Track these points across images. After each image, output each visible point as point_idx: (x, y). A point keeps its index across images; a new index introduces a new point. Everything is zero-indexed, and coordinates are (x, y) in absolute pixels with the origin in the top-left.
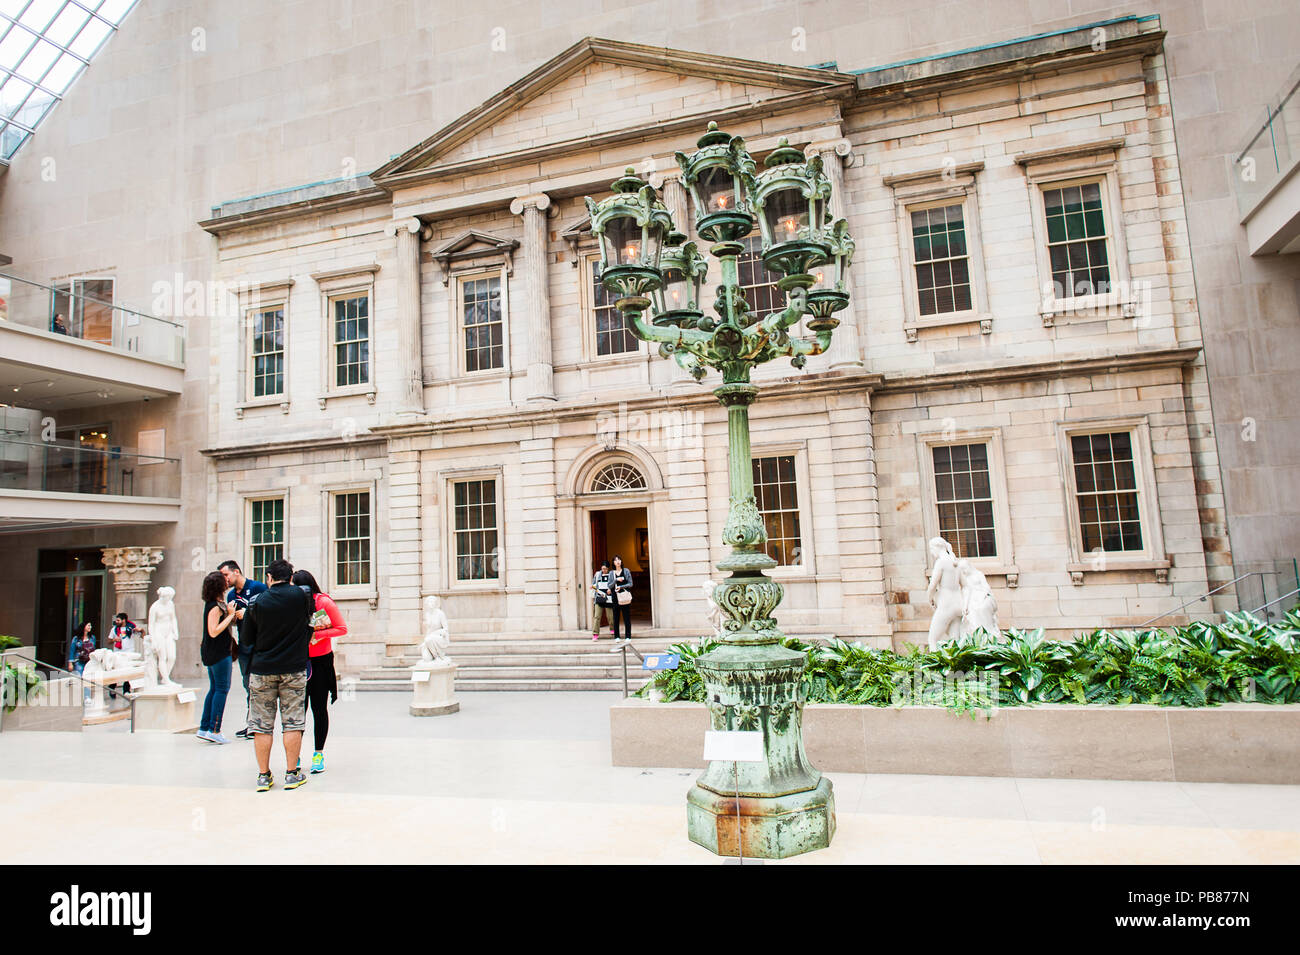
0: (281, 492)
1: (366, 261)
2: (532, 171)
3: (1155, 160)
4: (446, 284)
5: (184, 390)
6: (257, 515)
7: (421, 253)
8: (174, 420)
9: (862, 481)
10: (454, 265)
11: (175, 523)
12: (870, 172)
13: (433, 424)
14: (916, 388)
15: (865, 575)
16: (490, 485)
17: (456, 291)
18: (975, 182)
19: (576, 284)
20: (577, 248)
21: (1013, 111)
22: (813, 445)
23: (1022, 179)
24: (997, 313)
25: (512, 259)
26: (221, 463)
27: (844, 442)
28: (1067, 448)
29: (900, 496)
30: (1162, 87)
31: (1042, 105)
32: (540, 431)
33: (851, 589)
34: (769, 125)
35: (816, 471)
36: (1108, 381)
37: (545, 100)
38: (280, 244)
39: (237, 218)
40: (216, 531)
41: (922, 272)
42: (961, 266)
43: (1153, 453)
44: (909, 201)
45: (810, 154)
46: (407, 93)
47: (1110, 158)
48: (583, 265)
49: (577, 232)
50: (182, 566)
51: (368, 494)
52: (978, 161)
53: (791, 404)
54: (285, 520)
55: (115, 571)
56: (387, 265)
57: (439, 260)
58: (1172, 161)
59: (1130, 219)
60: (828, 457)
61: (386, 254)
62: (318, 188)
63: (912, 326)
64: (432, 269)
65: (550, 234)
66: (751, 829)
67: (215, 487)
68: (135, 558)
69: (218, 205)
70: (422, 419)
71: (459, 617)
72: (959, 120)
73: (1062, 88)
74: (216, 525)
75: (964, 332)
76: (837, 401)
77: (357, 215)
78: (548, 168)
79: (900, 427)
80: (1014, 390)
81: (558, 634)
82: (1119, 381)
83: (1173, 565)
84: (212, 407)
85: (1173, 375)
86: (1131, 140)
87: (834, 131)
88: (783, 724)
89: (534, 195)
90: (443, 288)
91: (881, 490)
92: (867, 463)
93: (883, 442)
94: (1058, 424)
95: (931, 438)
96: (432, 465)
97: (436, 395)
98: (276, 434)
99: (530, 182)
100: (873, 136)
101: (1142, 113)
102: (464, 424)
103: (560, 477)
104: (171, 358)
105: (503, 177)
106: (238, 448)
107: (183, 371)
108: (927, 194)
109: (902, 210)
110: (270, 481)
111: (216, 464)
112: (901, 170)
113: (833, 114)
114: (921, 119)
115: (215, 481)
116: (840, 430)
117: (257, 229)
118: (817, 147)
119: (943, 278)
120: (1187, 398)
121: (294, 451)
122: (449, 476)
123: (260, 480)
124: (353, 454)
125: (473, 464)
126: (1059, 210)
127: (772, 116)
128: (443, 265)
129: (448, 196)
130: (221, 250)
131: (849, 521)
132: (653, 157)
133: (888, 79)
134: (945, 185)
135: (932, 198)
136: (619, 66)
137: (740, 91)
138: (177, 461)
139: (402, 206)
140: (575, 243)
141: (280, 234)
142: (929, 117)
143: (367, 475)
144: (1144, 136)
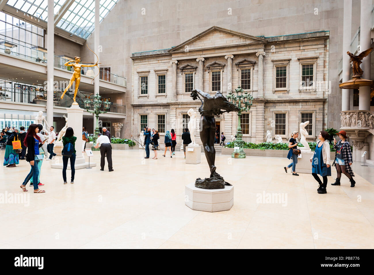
0: (147, 114)
1: (165, 68)
2: (201, 53)
3: (324, 61)
4: (182, 74)
5: (126, 92)
6: (141, 118)
7: (177, 67)
8: (124, 98)
9: (261, 119)
10: (184, 70)
11: (125, 118)
12: (269, 58)
13: (179, 103)
14: (274, 102)
15: (260, 136)
17: (184, 75)
18: (289, 62)
19: (209, 76)
21: (298, 48)
22: (253, 112)
23: (299, 62)
24: (291, 89)
25: (196, 70)
26: (134, 107)
27: (259, 112)
28: (300, 116)
29: (268, 122)
30: (328, 46)
31: (304, 48)
33: (257, 139)
34: (250, 48)
35: (253, 117)
36: (310, 104)
37: (204, 38)
38: (147, 63)
39: (138, 57)
40: (133, 120)
41: (277, 80)
42: (285, 79)
43: (316, 118)
44: (276, 65)
45: (257, 55)
46: (175, 32)
47: (315, 60)
48: (210, 73)
49: (209, 66)
50: (126, 127)
51: (165, 115)
52: (290, 58)
54: (148, 119)
55: (115, 127)
56: (170, 69)
57: (181, 69)
58: (328, 61)
59: (318, 72)
60: (255, 114)
61: (169, 67)
62: (155, 51)
63: (274, 90)
64: (179, 71)
65: (204, 66)
66: (238, 156)
67: (133, 112)
68: (119, 125)
69: (133, 53)
70: (177, 102)
72: (287, 49)
73: (309, 44)
74: (133, 119)
75: (284, 92)
77: (163, 58)
78: (204, 53)
79: (270, 109)
80: (292, 104)
82: (312, 104)
83: (316, 138)
84: (132, 96)
85: (322, 103)
86: (320, 56)
87: (262, 50)
88: (241, 147)
89: (201, 58)
90: (181, 75)
91: (265, 121)
92: (263, 116)
93: (266, 112)
94: (299, 111)
95: (275, 112)
96: (179, 111)
97: (179, 96)
98: (146, 102)
99: (201, 55)
100: (270, 51)
101: (323, 51)
102: (186, 103)
104: (124, 85)
105: (195, 54)
106: (138, 105)
107: (126, 88)
109: (274, 67)
110: (145, 111)
111: (133, 107)
112: (275, 58)
113: (262, 46)
114: (280, 48)
115: (133, 111)
116: (258, 109)
117: (142, 59)
118: (259, 53)
119: (281, 81)
120: (324, 108)
121: (150, 106)
122: (182, 113)
123: (142, 111)
124: (162, 107)
126: (305, 69)
129: (183, 57)
130: (135, 63)
131: (258, 127)
132: (226, 52)
133: (274, 40)
134: (283, 62)
135: (281, 65)
136: (220, 32)
137: (244, 40)
138: (125, 106)
139: (174, 58)
140: (209, 68)
141: (147, 61)
142: (282, 48)
143: (165, 111)
144: (323, 56)
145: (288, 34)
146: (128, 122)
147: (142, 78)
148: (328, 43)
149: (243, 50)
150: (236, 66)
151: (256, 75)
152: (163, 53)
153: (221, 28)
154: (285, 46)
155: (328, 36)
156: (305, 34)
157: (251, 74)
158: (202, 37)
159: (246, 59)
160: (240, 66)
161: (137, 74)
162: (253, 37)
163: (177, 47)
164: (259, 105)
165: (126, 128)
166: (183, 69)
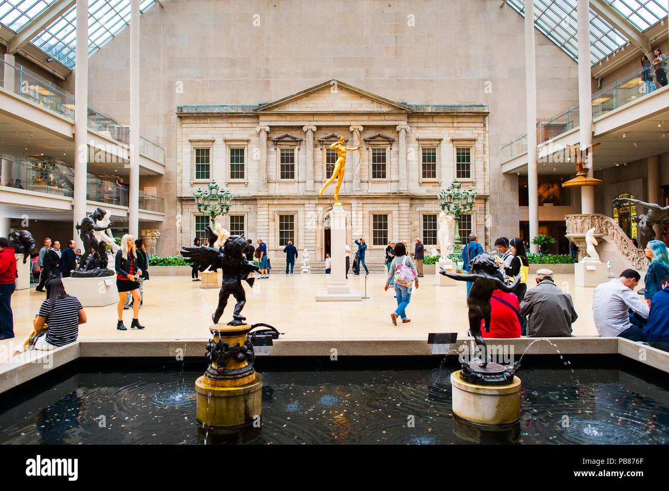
1: (245, 137)
2: (311, 118)
3: (484, 145)
4: (276, 149)
5: (165, 173)
7: (268, 138)
8: (161, 184)
9: (406, 223)
10: (279, 143)
11: (162, 222)
12: (413, 135)
13: (273, 196)
14: (421, 199)
16: (292, 217)
17: (279, 152)
18: (440, 143)
19: (321, 155)
20: (323, 144)
21: (451, 125)
22: (393, 212)
23: (452, 144)
24: (442, 180)
25: (300, 144)
26: (182, 202)
27: (402, 212)
29: (414, 227)
30: (487, 125)
31: (459, 125)
32: (311, 202)
34: (387, 117)
35: (394, 219)
37: (316, 95)
38: (209, 125)
39: (193, 114)
41: (424, 166)
42: (434, 166)
43: (476, 220)
45: (398, 129)
46: (261, 79)
47: (473, 142)
48: (324, 150)
49: (323, 139)
50: (166, 237)
51: (244, 216)
52: (441, 138)
53: (389, 200)
55: (147, 238)
57: (274, 141)
58: (487, 145)
59: (477, 159)
60: (397, 216)
61: (252, 135)
62: (225, 108)
64: (271, 143)
67: (180, 210)
68: (154, 233)
69: (180, 106)
71: (281, 257)
72: (437, 125)
73: (464, 121)
75: (434, 184)
77: (241, 120)
78: (316, 118)
79: (416, 208)
81: (316, 263)
84: (178, 181)
85: (482, 201)
86: (479, 138)
87: (405, 123)
89: (312, 126)
90: (274, 150)
91: (411, 225)
92: (408, 218)
93: (412, 212)
95: (423, 212)
96: (272, 209)
97: (272, 185)
99: (310, 121)
100: (415, 125)
101: (482, 132)
104: (159, 160)
105: (300, 118)
107: (164, 166)
108: (428, 144)
109: (420, 147)
112: (421, 136)
113: (405, 118)
114: (427, 122)
115: (180, 207)
116: (402, 209)
118: (400, 127)
119: (429, 169)
120: (485, 207)
122: (278, 213)
124: (239, 203)
125: (287, 210)
126: (460, 154)
127: (388, 115)
128: (275, 143)
130: (183, 123)
131: (402, 234)
132: (351, 121)
133: (419, 109)
134: (432, 143)
135: (429, 145)
136: (341, 89)
137: (379, 105)
138: (163, 199)
139: (263, 121)
140: (321, 142)
141: (209, 122)
142: (430, 122)
143: (244, 210)
144: (481, 138)
145: (436, 104)
146: (170, 229)
147: (198, 151)
148: (487, 122)
149: (376, 121)
150: (364, 143)
151: (395, 157)
152: (240, 111)
153: (345, 84)
154: (434, 119)
155: (488, 113)
156: (460, 106)
157: (386, 156)
158: (312, 93)
159: (381, 133)
160: (370, 143)
161: (190, 143)
162: (393, 102)
163: (271, 104)
164: (402, 202)
165: (164, 239)
166: (277, 141)
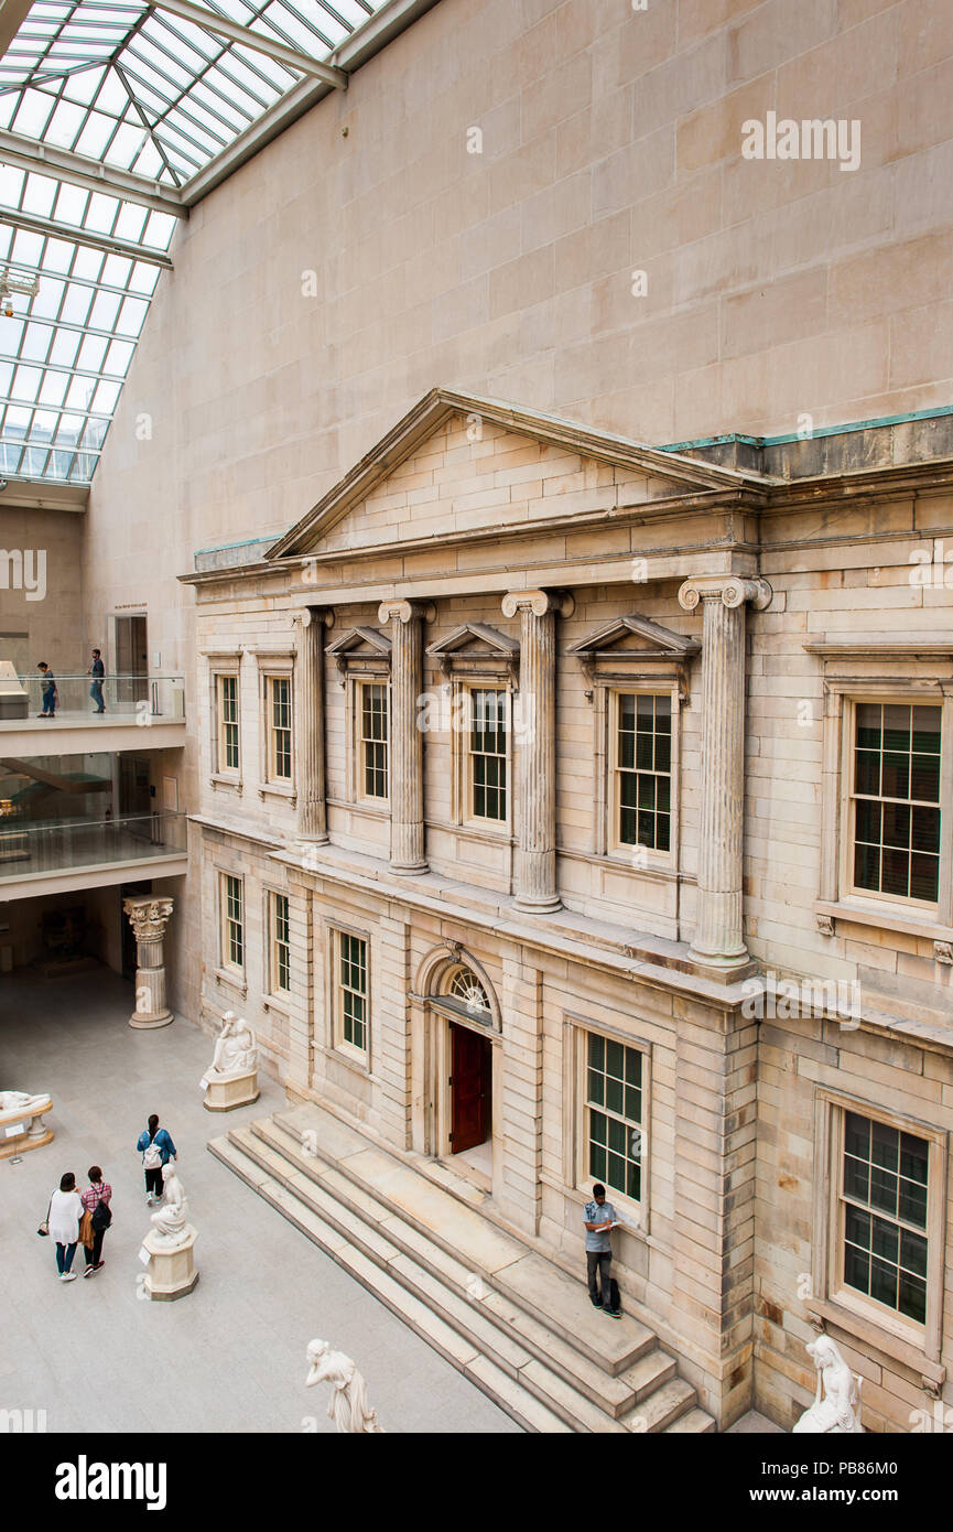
0: (240, 874)
1: (290, 642)
2: (394, 569)
4: (343, 687)
5: (185, 743)
6: (228, 888)
9: (708, 1140)
10: (348, 666)
12: (795, 624)
16: (362, 947)
20: (450, 671)
25: (390, 672)
27: (692, 1074)
29: (785, 1166)
32: (396, 913)
34: (639, 539)
38: (232, 607)
41: (864, 815)
42: (929, 821)
44: (845, 688)
45: (686, 597)
50: (190, 917)
57: (336, 657)
62: (256, 546)
63: (832, 907)
65: (420, 651)
69: (197, 552)
72: (946, 548)
75: (906, 948)
76: (686, 1009)
77: (281, 585)
78: (413, 567)
79: (795, 1061)
81: (403, 1155)
84: (200, 768)
87: (721, 562)
89: (399, 599)
90: (342, 691)
91: (760, 1145)
92: (717, 1118)
96: (321, 907)
99: (395, 582)
103: (414, 970)
107: (184, 726)
108: (889, 682)
109: (834, 701)
110: (233, 861)
111: (202, 830)
113: (723, 530)
114: (879, 538)
116: (688, 1052)
123: (227, 858)
125: (351, 921)
127: (643, 524)
130: (202, 604)
132: (508, 570)
134: (907, 673)
140: (446, 665)
141: (232, 596)
146: (194, 897)
147: (224, 684)
149: (595, 561)
150: (578, 671)
157: (672, 736)
159: (628, 623)
161: (205, 659)
163: (297, 531)
164: (690, 1016)
165: (188, 921)
166: (344, 660)
